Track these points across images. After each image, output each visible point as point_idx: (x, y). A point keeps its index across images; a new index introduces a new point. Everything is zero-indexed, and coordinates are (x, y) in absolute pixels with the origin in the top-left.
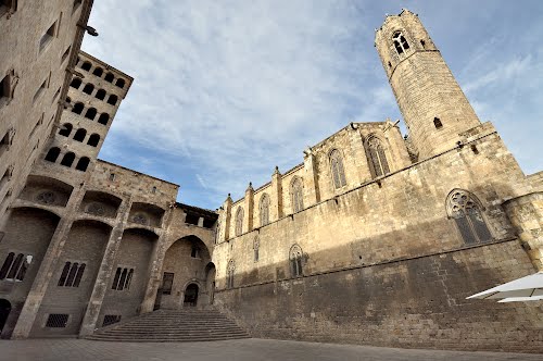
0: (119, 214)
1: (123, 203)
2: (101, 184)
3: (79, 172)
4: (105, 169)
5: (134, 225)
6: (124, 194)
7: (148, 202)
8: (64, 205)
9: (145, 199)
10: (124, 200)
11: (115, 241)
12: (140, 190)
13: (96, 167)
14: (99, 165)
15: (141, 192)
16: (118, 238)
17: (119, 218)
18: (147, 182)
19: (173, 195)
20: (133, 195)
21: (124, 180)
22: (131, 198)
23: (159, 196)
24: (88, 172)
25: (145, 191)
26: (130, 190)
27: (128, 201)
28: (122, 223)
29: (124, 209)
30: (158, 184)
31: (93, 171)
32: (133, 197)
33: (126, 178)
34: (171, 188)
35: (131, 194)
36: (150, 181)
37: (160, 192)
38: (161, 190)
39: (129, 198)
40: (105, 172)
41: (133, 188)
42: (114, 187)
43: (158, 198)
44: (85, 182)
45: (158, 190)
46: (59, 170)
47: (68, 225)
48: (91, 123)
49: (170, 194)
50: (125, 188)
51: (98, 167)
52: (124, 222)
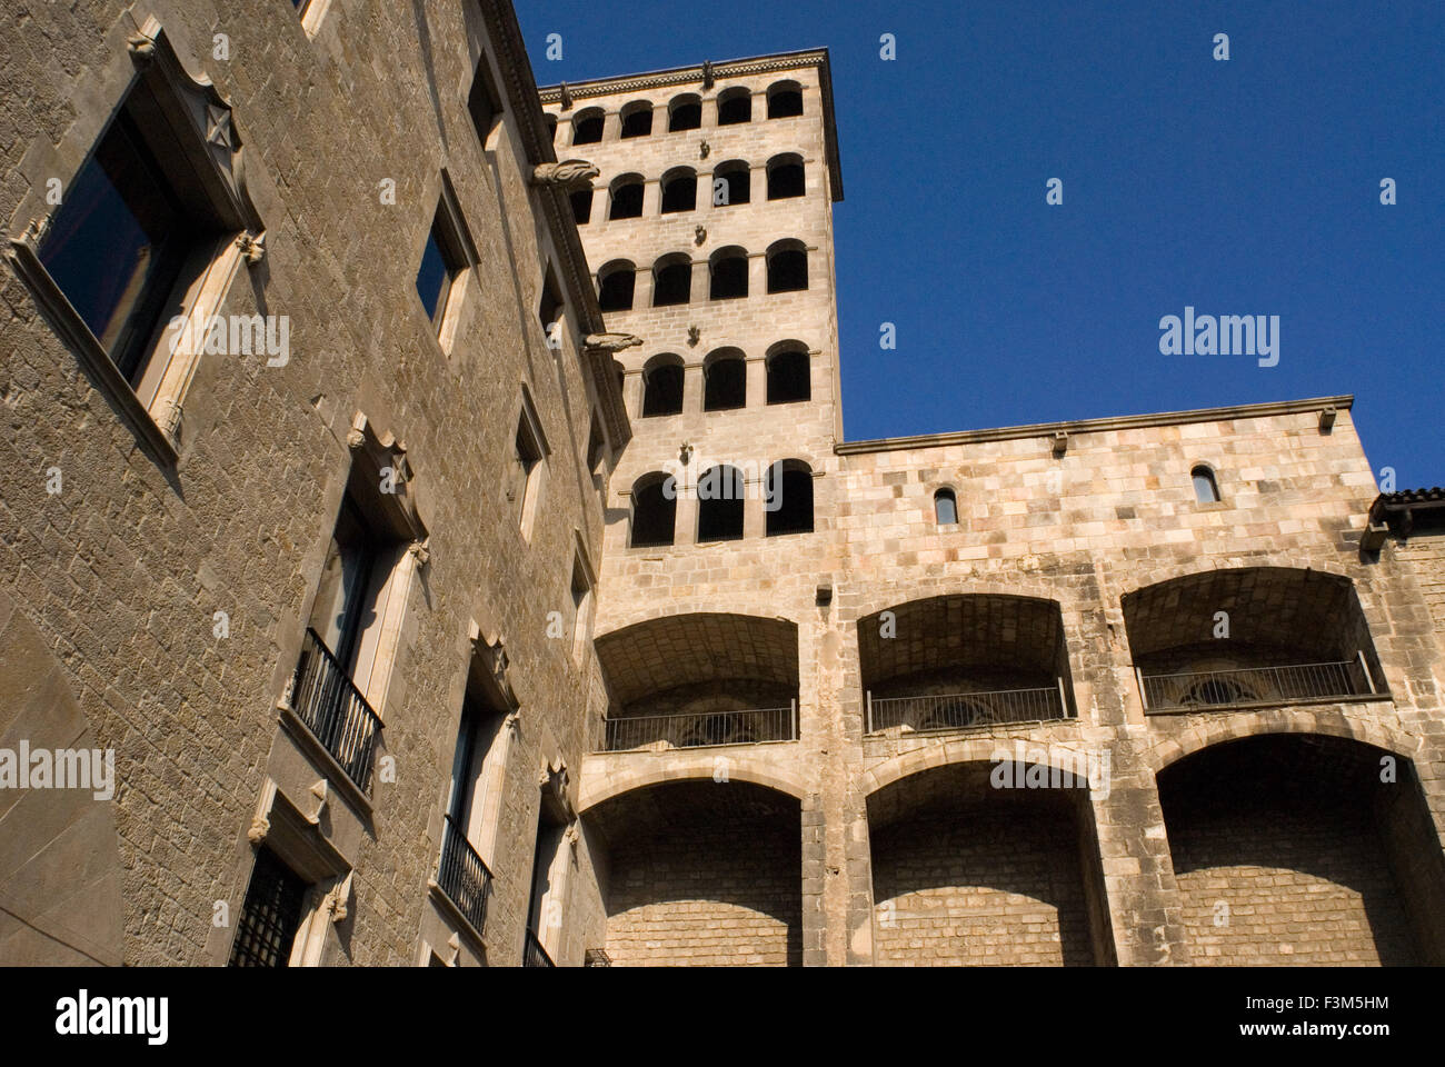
0: (1081, 689)
1: (1070, 619)
2: (909, 560)
3: (788, 543)
4: (896, 480)
5: (1200, 731)
6: (1051, 568)
7: (1205, 565)
8: (783, 728)
9: (1186, 559)
10: (1069, 602)
11: (1135, 860)
12: (1125, 514)
13: (851, 485)
14: (860, 472)
15: (1136, 526)
16: (1144, 834)
17: (1095, 714)
18: (1142, 459)
19: (1335, 471)
20: (1099, 557)
21: (1014, 499)
22: (1099, 575)
23: (1255, 506)
24: (827, 528)
25: (1156, 506)
26: (1071, 534)
27: (1089, 600)
28: (1122, 737)
29: (1095, 650)
30: (1204, 442)
31: (846, 512)
32: (1105, 568)
33: (1019, 483)
34: (1297, 434)
35: (1087, 554)
36: (1152, 445)
37: (1248, 483)
38: (1246, 467)
39: (1091, 581)
40: (899, 492)
41: (1078, 516)
42: (983, 551)
43: (1252, 521)
44: (834, 580)
45: (1226, 475)
46: (703, 566)
47: (848, 831)
48: (743, 313)
49: (1314, 473)
50: (1039, 533)
51: (859, 481)
52: (1128, 728)
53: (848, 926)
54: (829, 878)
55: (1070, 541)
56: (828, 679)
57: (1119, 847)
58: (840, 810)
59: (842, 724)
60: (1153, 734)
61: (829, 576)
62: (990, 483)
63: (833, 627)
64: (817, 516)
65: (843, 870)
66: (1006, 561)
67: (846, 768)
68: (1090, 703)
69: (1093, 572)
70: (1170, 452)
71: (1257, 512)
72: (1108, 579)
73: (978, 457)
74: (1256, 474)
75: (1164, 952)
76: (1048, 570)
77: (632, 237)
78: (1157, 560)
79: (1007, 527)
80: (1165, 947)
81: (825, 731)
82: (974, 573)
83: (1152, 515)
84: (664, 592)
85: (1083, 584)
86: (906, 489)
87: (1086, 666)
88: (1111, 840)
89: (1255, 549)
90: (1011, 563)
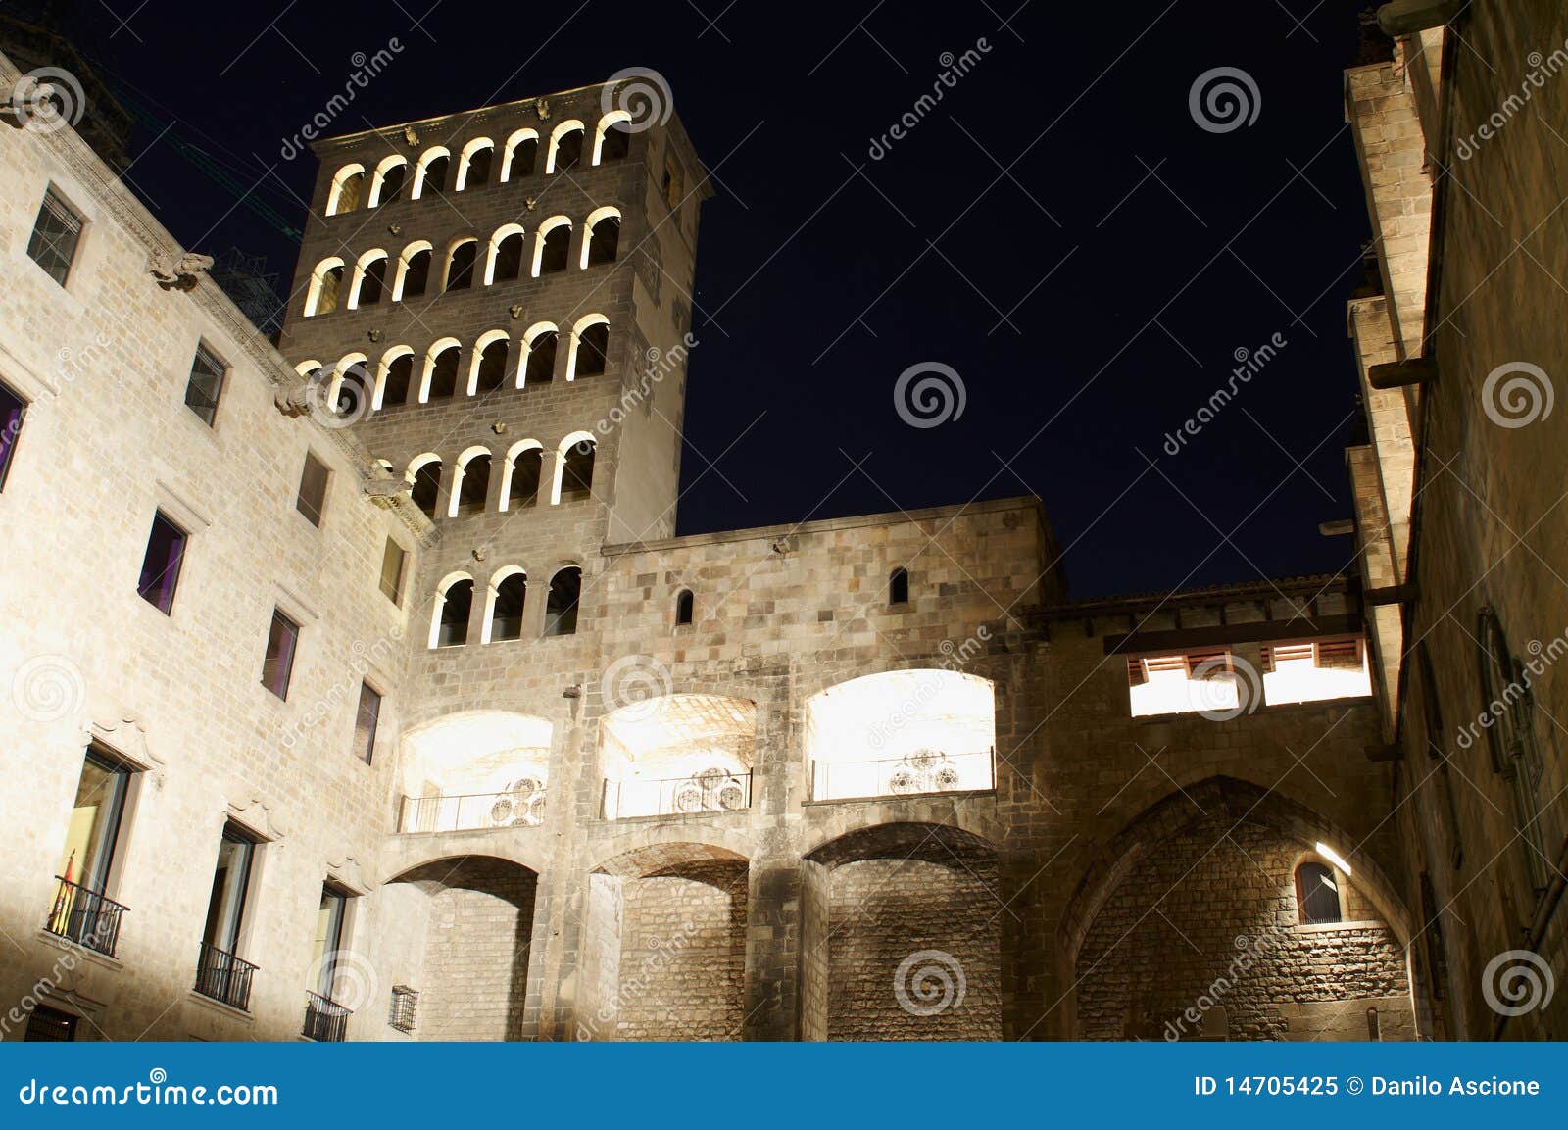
5: (842, 821)
9: (864, 662)
10: (761, 702)
11: (771, 929)
12: (825, 616)
13: (611, 588)
14: (619, 574)
15: (832, 628)
16: (782, 906)
17: (765, 804)
18: (850, 561)
19: (1007, 573)
20: (796, 659)
21: (738, 601)
22: (792, 676)
23: (933, 609)
24: (587, 630)
25: (850, 610)
26: (776, 636)
27: (779, 700)
28: (781, 824)
29: (776, 746)
30: (906, 543)
31: (603, 613)
32: (798, 670)
33: (746, 586)
34: (986, 535)
35: (786, 657)
36: (861, 547)
37: (933, 586)
38: (935, 569)
39: (784, 683)
40: (647, 595)
41: (787, 619)
42: (704, 652)
43: (926, 625)
44: (586, 679)
45: (917, 577)
46: (486, 666)
47: (568, 900)
48: (546, 402)
49: (989, 576)
50: (754, 634)
51: (617, 583)
52: (788, 816)
53: (560, 976)
54: (551, 938)
55: (776, 643)
56: (568, 771)
57: (761, 917)
58: (564, 884)
59: (575, 811)
60: (805, 822)
61: (582, 676)
62: (722, 585)
63: (579, 725)
64: (580, 618)
65: (561, 933)
66: (721, 662)
67: (573, 849)
68: (762, 796)
69: (788, 673)
70: (875, 554)
71: (933, 615)
72: (799, 680)
73: (718, 558)
74: (939, 577)
75: (778, 1001)
76: (752, 672)
77: (461, 311)
78: (841, 663)
79: (728, 629)
80: (779, 997)
81: (560, 817)
82: (695, 675)
83: (845, 618)
84: (454, 690)
85: (778, 685)
86: (653, 589)
87: (766, 761)
88: (756, 911)
89: (922, 652)
90: (725, 665)
